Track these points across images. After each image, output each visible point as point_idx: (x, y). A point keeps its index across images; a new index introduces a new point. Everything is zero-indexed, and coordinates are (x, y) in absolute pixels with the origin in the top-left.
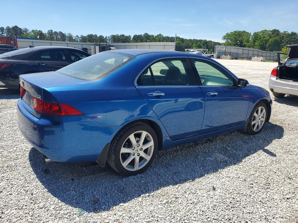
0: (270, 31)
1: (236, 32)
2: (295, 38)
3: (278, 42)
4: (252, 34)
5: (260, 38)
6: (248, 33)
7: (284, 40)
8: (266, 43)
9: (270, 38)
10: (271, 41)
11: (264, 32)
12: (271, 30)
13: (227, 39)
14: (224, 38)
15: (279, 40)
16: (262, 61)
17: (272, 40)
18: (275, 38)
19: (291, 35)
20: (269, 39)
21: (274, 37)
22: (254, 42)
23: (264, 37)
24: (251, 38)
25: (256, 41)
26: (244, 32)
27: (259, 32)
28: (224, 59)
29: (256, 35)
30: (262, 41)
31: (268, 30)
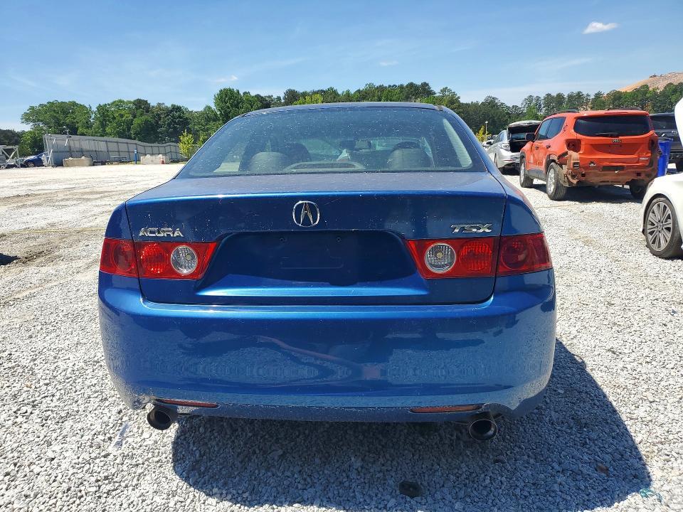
0: (130, 102)
1: (53, 103)
2: (180, 117)
3: (152, 124)
4: (94, 109)
5: (114, 118)
6: (83, 107)
7: (162, 120)
8: (129, 129)
9: (135, 117)
10: (139, 125)
11: (119, 104)
12: (132, 100)
13: (34, 121)
14: (27, 118)
15: (153, 121)
16: (163, 163)
17: (139, 122)
18: (144, 118)
19: (172, 111)
20: (132, 120)
21: (141, 115)
22: (103, 125)
23: (122, 116)
24: (93, 117)
25: (106, 125)
26: (74, 104)
27: (109, 105)
28: (73, 165)
29: (102, 109)
30: (119, 125)
31: (125, 101)
